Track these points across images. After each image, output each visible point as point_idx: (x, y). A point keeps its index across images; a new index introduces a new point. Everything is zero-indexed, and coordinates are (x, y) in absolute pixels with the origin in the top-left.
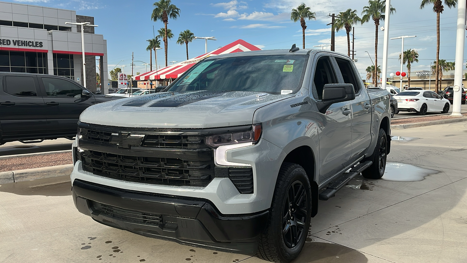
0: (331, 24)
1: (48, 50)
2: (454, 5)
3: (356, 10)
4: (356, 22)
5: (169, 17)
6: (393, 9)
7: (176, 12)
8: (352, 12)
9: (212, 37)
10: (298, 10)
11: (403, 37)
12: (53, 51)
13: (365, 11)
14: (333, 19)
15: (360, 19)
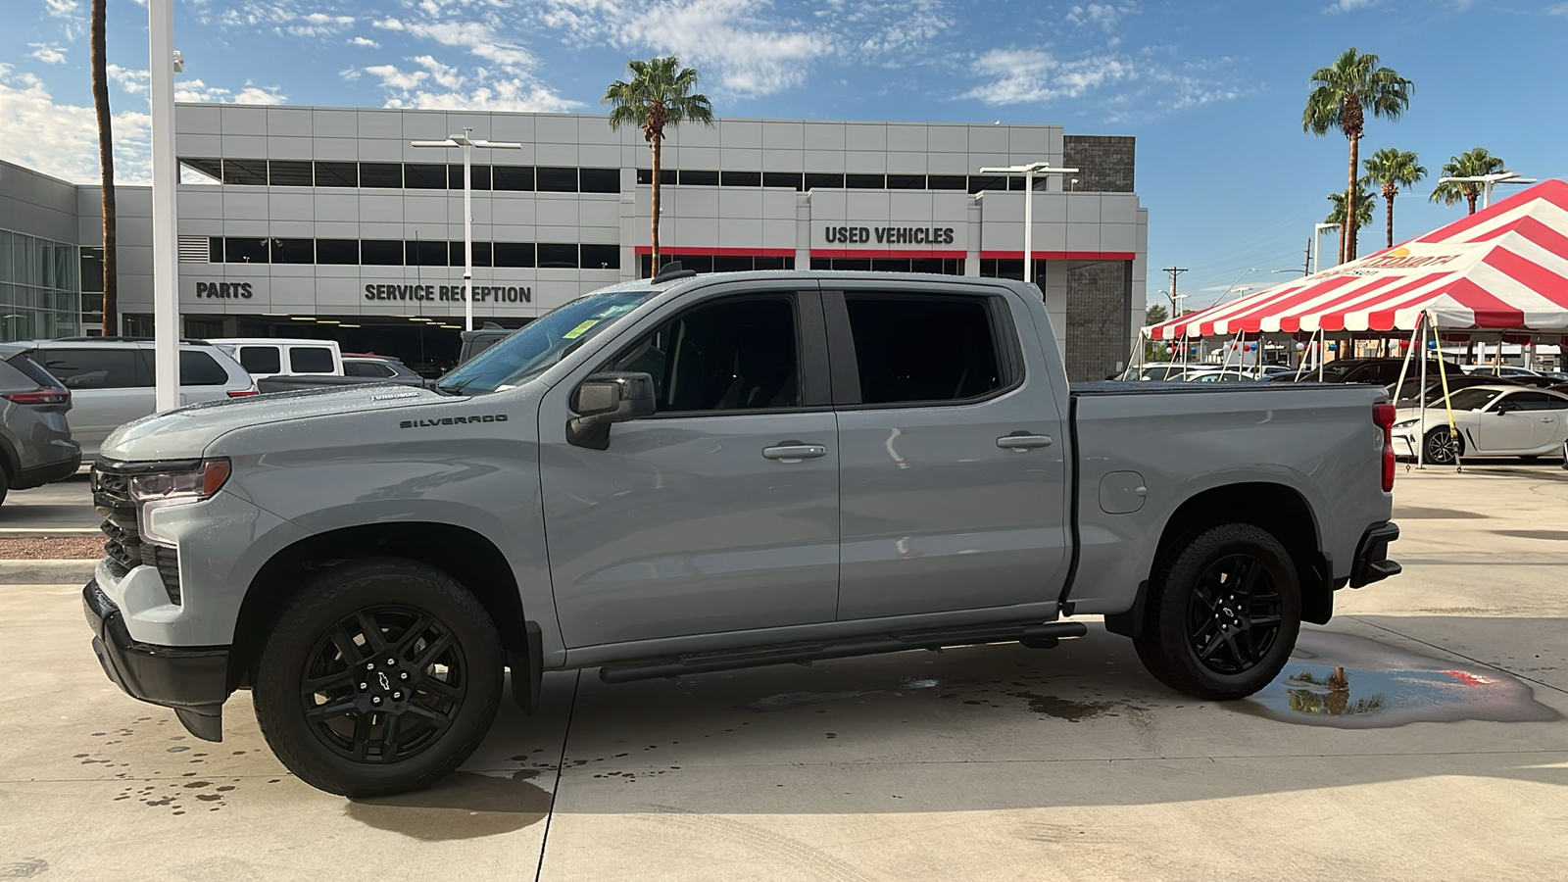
1: (966, 252)
5: (1368, 113)
7: (1396, 93)
12: (981, 251)
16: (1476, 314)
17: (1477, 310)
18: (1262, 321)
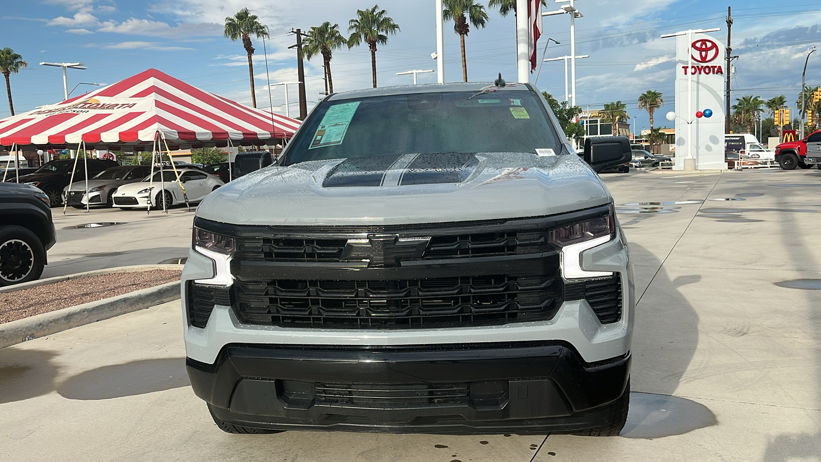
0: (295, 47)
2: (483, 25)
3: (337, 25)
4: (339, 44)
6: (396, 26)
8: (331, 28)
9: (78, 64)
10: (236, 20)
11: (414, 71)
13: (352, 27)
14: (299, 39)
15: (345, 40)
16: (178, 133)
17: (179, 131)
18: (32, 137)
